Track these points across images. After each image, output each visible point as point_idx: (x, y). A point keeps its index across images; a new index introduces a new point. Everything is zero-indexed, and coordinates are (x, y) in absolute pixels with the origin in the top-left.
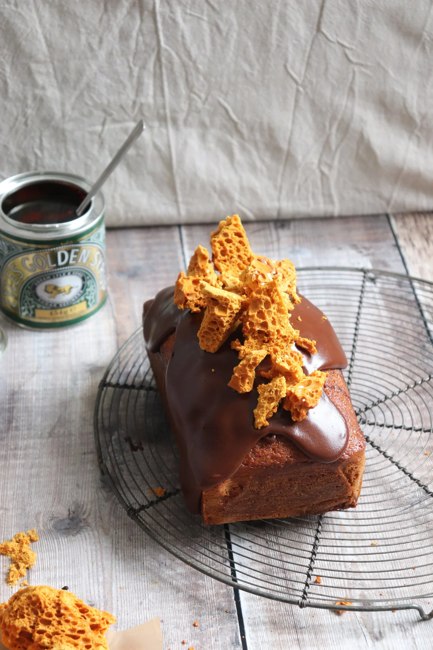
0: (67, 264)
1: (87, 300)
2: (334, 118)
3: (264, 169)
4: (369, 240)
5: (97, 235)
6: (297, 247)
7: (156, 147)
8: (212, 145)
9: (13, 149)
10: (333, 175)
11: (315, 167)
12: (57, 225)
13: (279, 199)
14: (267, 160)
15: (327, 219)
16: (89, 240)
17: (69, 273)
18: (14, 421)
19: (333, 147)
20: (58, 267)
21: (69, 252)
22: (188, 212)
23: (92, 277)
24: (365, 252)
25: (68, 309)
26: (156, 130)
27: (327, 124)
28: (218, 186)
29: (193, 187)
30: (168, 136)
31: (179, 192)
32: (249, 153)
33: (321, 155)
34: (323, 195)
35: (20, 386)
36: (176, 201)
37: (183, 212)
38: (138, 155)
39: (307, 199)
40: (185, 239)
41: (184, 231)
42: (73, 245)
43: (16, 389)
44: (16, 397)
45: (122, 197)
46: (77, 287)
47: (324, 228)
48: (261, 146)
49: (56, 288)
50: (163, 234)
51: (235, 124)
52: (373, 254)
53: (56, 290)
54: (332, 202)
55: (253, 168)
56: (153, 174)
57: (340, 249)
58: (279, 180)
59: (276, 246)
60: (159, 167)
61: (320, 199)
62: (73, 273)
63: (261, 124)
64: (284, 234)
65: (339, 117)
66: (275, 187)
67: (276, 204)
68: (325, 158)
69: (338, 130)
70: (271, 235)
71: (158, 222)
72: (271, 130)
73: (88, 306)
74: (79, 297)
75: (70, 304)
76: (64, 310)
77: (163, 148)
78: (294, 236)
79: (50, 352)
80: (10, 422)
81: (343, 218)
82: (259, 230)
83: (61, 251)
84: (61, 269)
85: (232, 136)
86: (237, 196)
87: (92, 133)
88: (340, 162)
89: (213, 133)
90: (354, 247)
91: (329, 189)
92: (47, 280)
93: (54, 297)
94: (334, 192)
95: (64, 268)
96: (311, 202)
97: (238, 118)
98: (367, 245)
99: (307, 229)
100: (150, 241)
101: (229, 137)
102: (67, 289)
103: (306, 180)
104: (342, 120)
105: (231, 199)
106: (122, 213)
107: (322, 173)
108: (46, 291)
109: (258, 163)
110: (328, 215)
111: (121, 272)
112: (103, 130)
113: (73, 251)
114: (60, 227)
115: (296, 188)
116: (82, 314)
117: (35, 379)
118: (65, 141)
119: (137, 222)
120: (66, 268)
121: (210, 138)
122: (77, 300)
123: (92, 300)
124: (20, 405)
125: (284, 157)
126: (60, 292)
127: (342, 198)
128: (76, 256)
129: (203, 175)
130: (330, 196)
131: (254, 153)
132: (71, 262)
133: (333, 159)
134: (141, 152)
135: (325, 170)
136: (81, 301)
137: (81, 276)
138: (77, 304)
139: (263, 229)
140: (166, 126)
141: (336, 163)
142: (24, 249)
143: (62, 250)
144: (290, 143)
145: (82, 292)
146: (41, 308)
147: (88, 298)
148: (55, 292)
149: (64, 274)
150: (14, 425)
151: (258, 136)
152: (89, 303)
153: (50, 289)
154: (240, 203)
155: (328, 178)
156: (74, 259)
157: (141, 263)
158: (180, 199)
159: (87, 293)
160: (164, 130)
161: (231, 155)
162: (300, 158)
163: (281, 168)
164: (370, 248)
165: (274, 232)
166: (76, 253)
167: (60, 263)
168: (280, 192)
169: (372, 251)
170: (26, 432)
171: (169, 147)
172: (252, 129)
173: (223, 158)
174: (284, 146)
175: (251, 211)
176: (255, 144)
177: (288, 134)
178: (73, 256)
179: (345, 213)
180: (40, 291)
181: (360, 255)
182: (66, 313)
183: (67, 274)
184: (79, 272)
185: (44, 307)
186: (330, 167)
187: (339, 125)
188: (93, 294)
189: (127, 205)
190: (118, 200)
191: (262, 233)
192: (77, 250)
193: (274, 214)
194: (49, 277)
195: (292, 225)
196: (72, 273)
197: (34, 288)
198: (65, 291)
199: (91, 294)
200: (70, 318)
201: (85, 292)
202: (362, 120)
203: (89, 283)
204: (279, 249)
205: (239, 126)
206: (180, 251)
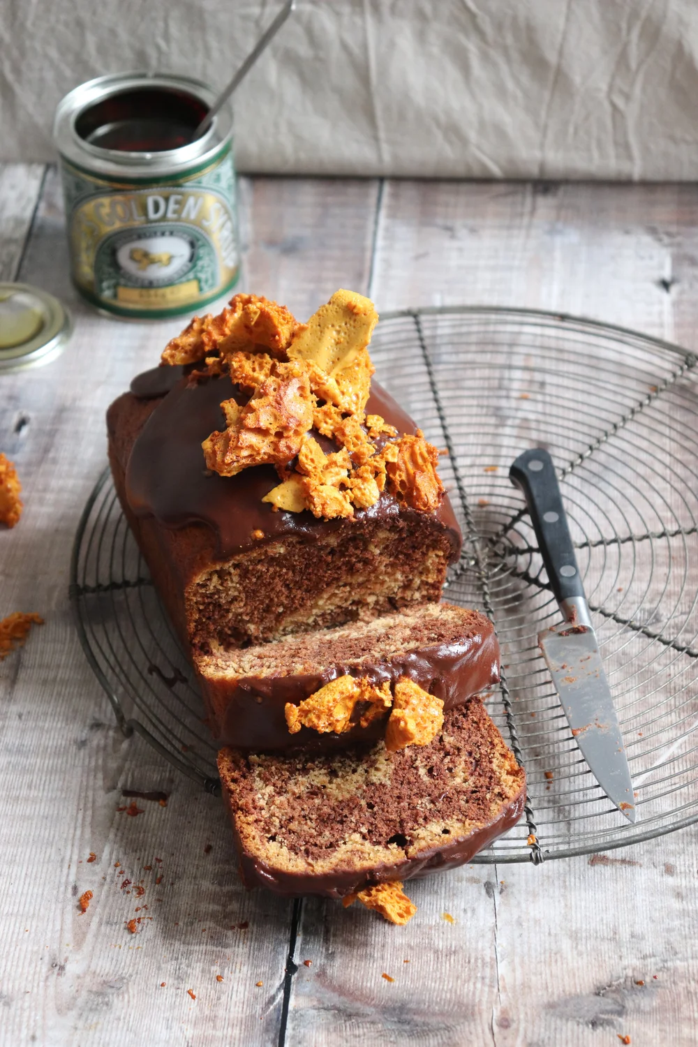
0: (164, 218)
1: (199, 281)
2: (634, 15)
3: (519, 94)
4: (679, 223)
5: (213, 177)
6: (559, 226)
7: (345, 47)
8: (436, 50)
9: (124, 36)
10: (632, 112)
11: (602, 95)
12: (148, 155)
13: (542, 146)
14: (525, 79)
15: (621, 184)
16: (200, 182)
17: (167, 233)
18: (53, 450)
19: (633, 64)
20: (149, 221)
21: (167, 199)
22: (395, 157)
23: (207, 244)
24: (666, 240)
25: (168, 291)
26: (346, 20)
27: (624, 25)
28: (443, 118)
29: (402, 117)
30: (364, 30)
31: (381, 123)
32: (495, 65)
33: (613, 77)
34: (616, 144)
35: (74, 400)
36: (376, 139)
37: (387, 157)
38: (317, 58)
39: (589, 150)
40: (386, 200)
41: (387, 188)
42: (171, 189)
43: (68, 403)
44: (65, 415)
45: (291, 125)
46: (182, 256)
47: (612, 199)
48: (515, 55)
49: (146, 255)
50: (353, 190)
51: (473, 16)
52: (679, 245)
53: (146, 258)
54: (630, 157)
55: (501, 92)
56: (338, 91)
57: (627, 232)
58: (543, 114)
59: (526, 220)
60: (349, 81)
61: (611, 150)
62: (175, 233)
63: (515, 19)
64: (545, 204)
65: (643, 14)
66: (537, 124)
67: (537, 154)
68: (619, 82)
69: (641, 36)
70: (523, 204)
71: (347, 170)
72: (530, 29)
73: (201, 289)
74: (186, 273)
75: (170, 283)
76: (161, 291)
77: (356, 50)
78: (559, 208)
79: (132, 354)
80: (46, 450)
81: (648, 185)
82: (506, 195)
83: (152, 197)
84: (153, 224)
85: (467, 35)
86: (472, 136)
87: (245, 18)
88: (644, 90)
89: (437, 29)
90: (653, 231)
91: (625, 134)
92: (132, 240)
93: (144, 269)
94: (633, 140)
95: (157, 224)
96: (596, 154)
97: (478, 7)
98: (674, 229)
99: (583, 198)
100: (330, 199)
101: (462, 38)
102: (165, 258)
103: (587, 118)
104: (648, 19)
105: (464, 141)
106: (289, 150)
107: (614, 107)
108: (132, 258)
109: (510, 85)
110: (623, 178)
111: (271, 243)
112: (262, 15)
113: (172, 199)
114: (152, 158)
115: (571, 130)
116: (191, 301)
117: (99, 392)
118: (203, 28)
119: (315, 169)
120: (162, 224)
121: (432, 37)
122: (182, 277)
123: (207, 281)
124: (68, 428)
125: (551, 76)
126: (152, 261)
127: (646, 150)
128: (177, 206)
129: (419, 98)
130: (627, 147)
131: (504, 67)
132: (170, 215)
133: (632, 84)
134: (322, 54)
135: (620, 102)
136: (188, 280)
137: (189, 238)
138: (181, 283)
139: (514, 193)
140: (362, 13)
141: (637, 91)
142: (97, 188)
143: (153, 194)
144: (561, 54)
145: (190, 265)
146: (125, 286)
147: (202, 276)
148: (145, 261)
149: (159, 234)
150: (51, 455)
151: (509, 40)
152: (203, 284)
153: (137, 256)
154: (479, 148)
155: (623, 116)
156: (175, 212)
157: (307, 232)
158: (382, 135)
159: (198, 268)
160: (358, 20)
161: (465, 69)
162: (577, 79)
163: (547, 95)
164: (678, 234)
165: (529, 200)
166: (177, 202)
167: (152, 216)
168: (544, 135)
169: (679, 239)
170: (66, 468)
171: (365, 47)
172: (499, 27)
173: (453, 73)
174: (552, 57)
175: (496, 162)
176: (505, 51)
177: (559, 38)
178: (172, 206)
179: (652, 176)
180: (123, 257)
181: (656, 245)
182: (164, 296)
183: (163, 234)
184: (185, 232)
185: (129, 284)
186: (628, 97)
187: (643, 27)
188: (209, 270)
189: (299, 138)
190: (284, 128)
191: (510, 199)
192: (179, 197)
193: (534, 171)
194: (135, 237)
195: (562, 189)
196: (172, 234)
197: (114, 253)
198: (160, 261)
199: (206, 269)
200: (172, 305)
201: (194, 266)
202: (681, 21)
203: (201, 252)
204: (529, 227)
205: (479, 20)
206: (371, 218)
